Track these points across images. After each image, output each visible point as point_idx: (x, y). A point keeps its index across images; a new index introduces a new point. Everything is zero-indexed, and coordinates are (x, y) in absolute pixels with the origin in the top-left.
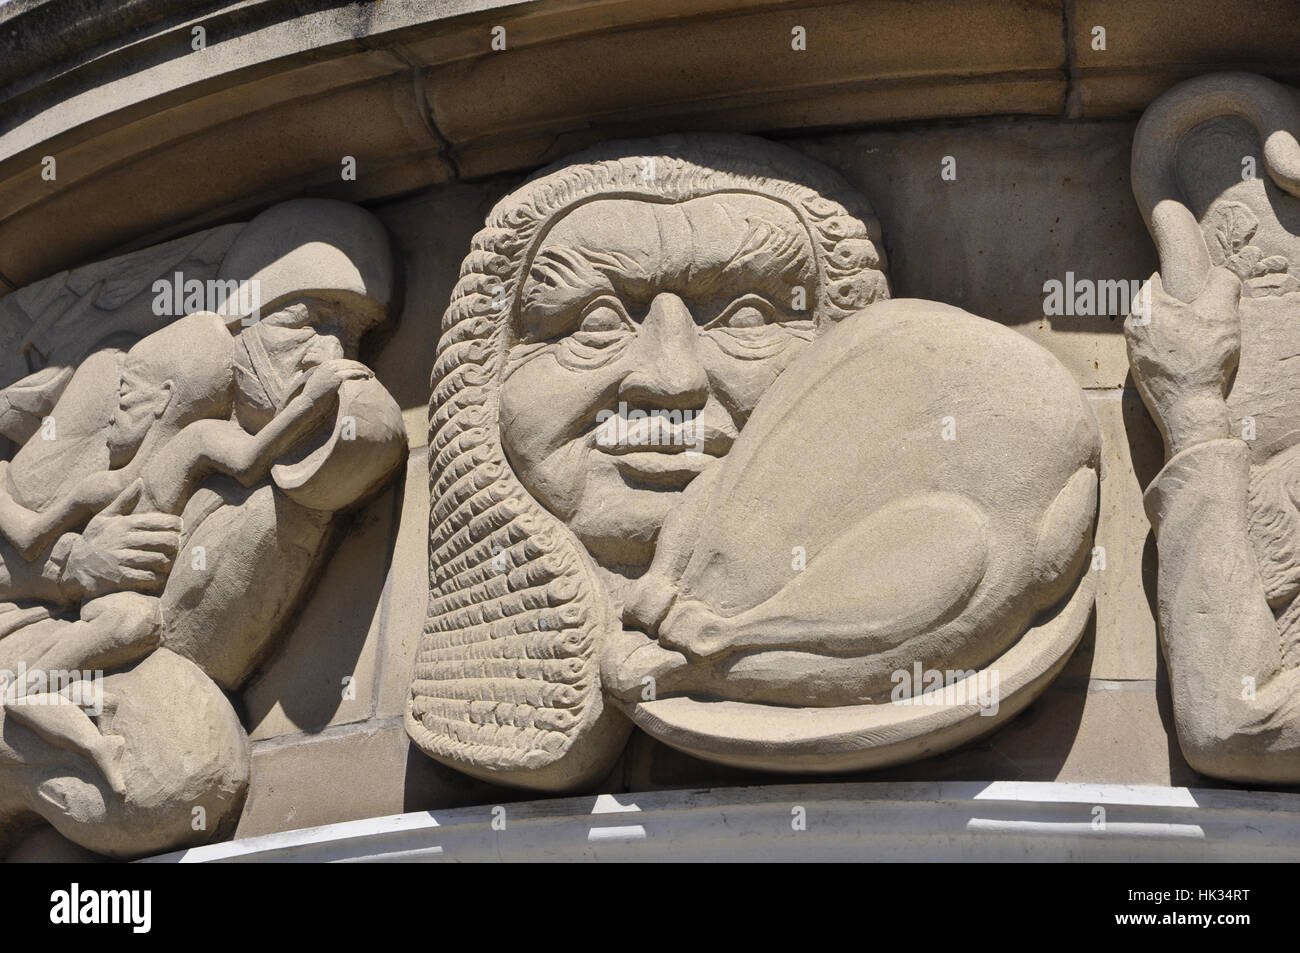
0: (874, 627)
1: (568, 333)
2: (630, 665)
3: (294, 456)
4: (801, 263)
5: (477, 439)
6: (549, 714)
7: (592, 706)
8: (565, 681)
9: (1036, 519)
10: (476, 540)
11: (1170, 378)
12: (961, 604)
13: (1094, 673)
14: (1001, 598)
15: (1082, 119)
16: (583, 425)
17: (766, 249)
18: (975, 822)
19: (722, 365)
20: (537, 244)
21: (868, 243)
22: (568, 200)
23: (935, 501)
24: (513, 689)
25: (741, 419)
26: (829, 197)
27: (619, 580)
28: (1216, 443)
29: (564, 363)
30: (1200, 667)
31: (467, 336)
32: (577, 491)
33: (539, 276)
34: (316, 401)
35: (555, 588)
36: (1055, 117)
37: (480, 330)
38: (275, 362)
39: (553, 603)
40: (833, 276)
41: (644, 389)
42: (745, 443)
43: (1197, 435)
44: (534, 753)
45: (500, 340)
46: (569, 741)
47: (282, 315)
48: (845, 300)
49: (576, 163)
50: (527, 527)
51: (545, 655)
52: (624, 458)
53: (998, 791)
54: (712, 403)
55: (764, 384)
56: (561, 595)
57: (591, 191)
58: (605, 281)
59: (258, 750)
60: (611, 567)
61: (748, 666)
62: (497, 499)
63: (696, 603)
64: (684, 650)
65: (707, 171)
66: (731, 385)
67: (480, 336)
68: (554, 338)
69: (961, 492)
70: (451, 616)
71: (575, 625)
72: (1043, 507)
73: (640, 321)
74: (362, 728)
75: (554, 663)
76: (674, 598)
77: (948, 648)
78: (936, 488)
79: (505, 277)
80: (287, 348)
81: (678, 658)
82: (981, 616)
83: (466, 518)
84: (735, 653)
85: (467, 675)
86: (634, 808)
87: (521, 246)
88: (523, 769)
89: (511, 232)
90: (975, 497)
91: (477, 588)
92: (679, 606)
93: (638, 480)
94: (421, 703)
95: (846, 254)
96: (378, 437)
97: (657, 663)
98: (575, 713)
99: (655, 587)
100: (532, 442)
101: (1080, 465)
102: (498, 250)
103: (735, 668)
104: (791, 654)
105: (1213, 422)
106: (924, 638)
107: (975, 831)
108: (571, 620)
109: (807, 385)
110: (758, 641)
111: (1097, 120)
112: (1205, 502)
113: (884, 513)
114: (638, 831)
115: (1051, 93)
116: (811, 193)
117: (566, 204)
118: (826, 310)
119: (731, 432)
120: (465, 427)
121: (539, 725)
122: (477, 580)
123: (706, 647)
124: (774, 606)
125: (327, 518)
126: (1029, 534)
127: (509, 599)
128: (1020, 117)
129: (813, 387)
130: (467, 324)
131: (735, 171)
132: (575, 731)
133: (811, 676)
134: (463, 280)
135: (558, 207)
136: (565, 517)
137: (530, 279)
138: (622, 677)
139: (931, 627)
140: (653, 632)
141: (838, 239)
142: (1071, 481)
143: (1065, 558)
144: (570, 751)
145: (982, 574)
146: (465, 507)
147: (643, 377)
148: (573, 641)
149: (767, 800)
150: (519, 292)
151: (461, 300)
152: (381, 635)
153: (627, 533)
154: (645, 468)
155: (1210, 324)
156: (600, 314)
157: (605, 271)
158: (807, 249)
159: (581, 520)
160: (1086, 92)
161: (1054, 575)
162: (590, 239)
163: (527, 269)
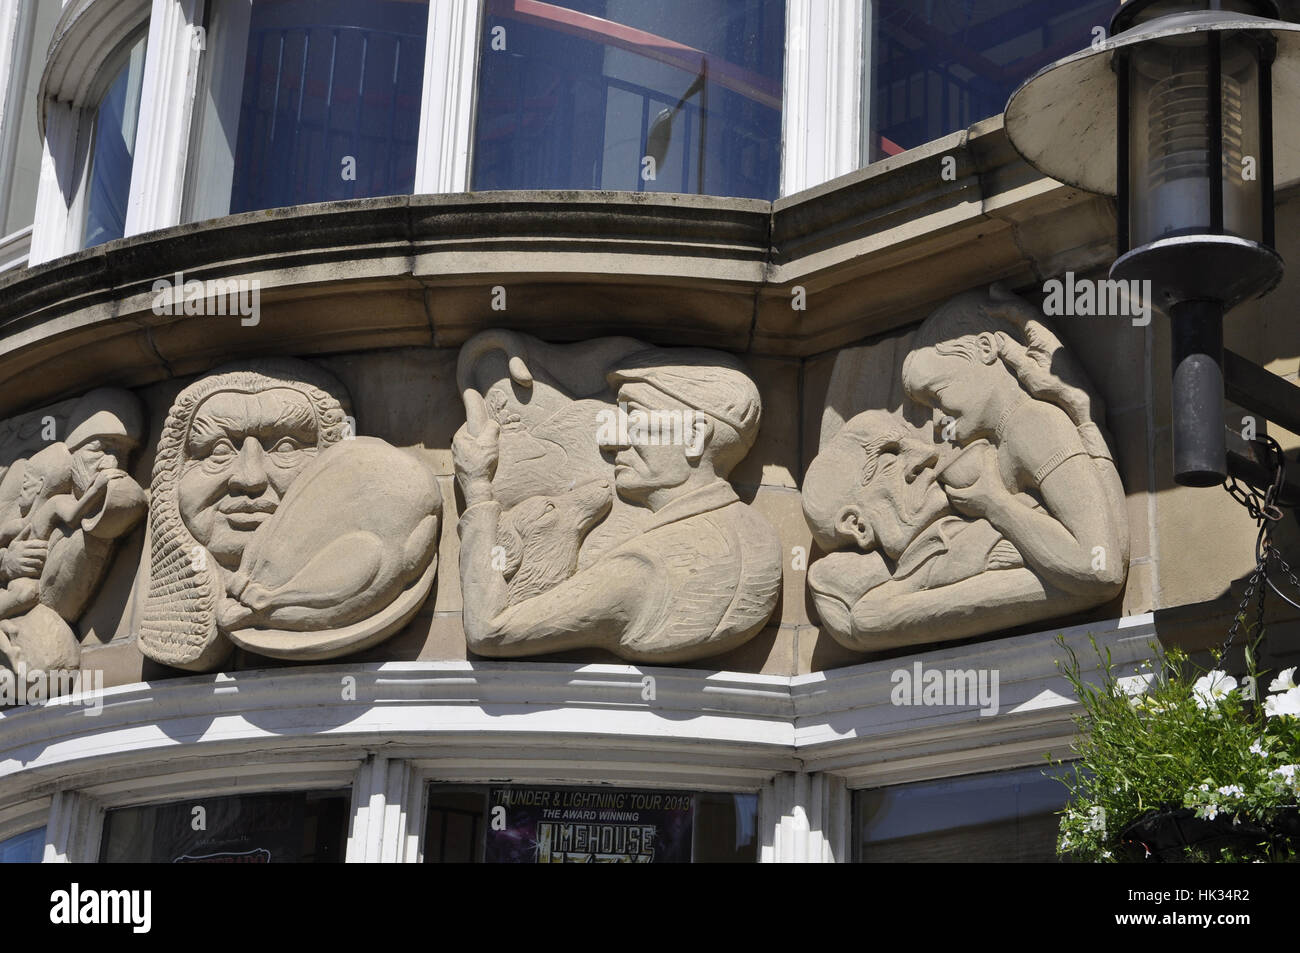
0: (331, 595)
1: (208, 456)
2: (228, 614)
3: (91, 515)
4: (309, 422)
5: (167, 507)
6: (193, 638)
7: (212, 633)
8: (200, 623)
9: (405, 541)
10: (166, 555)
11: (466, 473)
12: (369, 583)
13: (436, 609)
14: (388, 578)
15: (441, 348)
16: (212, 500)
17: (292, 416)
18: (379, 681)
19: (274, 471)
20: (195, 414)
21: (341, 410)
22: (208, 393)
23: (359, 535)
24: (178, 626)
25: (281, 496)
26: (323, 389)
27: (228, 572)
28: (482, 504)
29: (204, 471)
30: (472, 607)
31: (164, 458)
32: (210, 531)
33: (196, 429)
34: (99, 489)
35: (196, 579)
36: (429, 347)
37: (170, 454)
38: (88, 469)
39: (196, 586)
40: (324, 427)
41: (238, 483)
42: (282, 506)
43: (476, 500)
44: (186, 656)
45: (179, 459)
46: (201, 650)
47: (90, 446)
48: (330, 438)
49: (212, 374)
50: (186, 550)
51: (192, 610)
52: (230, 516)
53: (389, 666)
54: (270, 489)
55: (291, 480)
56: (199, 582)
57: (217, 389)
58: (222, 432)
59: (84, 651)
60: (225, 567)
61: (279, 613)
62: (175, 536)
63: (257, 584)
64: (250, 607)
65: (269, 378)
66: (277, 481)
67: (171, 457)
68: (202, 458)
69: (372, 531)
70: (157, 590)
71: (205, 596)
72: (408, 536)
73: (239, 449)
74: (126, 641)
75: (195, 614)
76: (248, 583)
77: (364, 603)
78: (360, 529)
79: (181, 429)
80: (92, 461)
81: (248, 611)
82: (378, 588)
83: (162, 545)
84: (273, 608)
85: (161, 619)
86: (233, 679)
87: (187, 415)
88: (181, 664)
89: (182, 408)
90: (376, 532)
91: (167, 578)
92: (250, 586)
93: (236, 526)
94: (143, 632)
95: (330, 417)
96: (128, 505)
97: (240, 613)
98: (204, 637)
99: (240, 577)
100: (190, 509)
101: (427, 515)
102: (177, 417)
103: (273, 614)
104: (297, 607)
105: (482, 494)
106: (353, 599)
107: (379, 685)
108: (203, 593)
109: (308, 480)
110: (283, 602)
111: (448, 348)
112: (477, 531)
113: (337, 542)
114: (235, 689)
115: (425, 336)
116: (314, 388)
117: (206, 395)
118: (321, 443)
119: (277, 502)
120: (163, 501)
121: (189, 643)
122: (167, 574)
123: (260, 605)
124: (289, 586)
125: (110, 542)
126: (401, 549)
127: (179, 584)
128: (414, 347)
129: (310, 482)
130: (164, 452)
131: (281, 378)
132: (204, 645)
133: (306, 618)
134: (165, 430)
135: (203, 396)
136: (204, 544)
137: (192, 430)
138: (224, 620)
139: (356, 594)
140: (238, 598)
141: (326, 409)
142: (422, 522)
143: (418, 558)
144: (201, 655)
145: (379, 568)
146: (162, 540)
147: (238, 478)
148: (204, 603)
149: (289, 674)
150: (188, 436)
151: (164, 441)
152: (135, 598)
153: (230, 552)
154: (238, 521)
155: (482, 448)
156: (220, 447)
157: (223, 427)
158: (312, 415)
159: (212, 545)
160: (440, 336)
161: (412, 567)
162: (216, 411)
163: (191, 426)
